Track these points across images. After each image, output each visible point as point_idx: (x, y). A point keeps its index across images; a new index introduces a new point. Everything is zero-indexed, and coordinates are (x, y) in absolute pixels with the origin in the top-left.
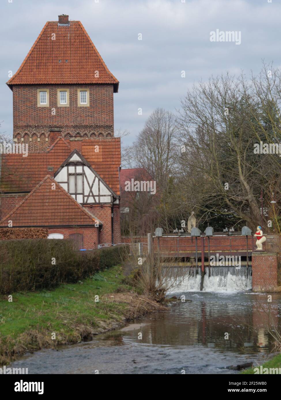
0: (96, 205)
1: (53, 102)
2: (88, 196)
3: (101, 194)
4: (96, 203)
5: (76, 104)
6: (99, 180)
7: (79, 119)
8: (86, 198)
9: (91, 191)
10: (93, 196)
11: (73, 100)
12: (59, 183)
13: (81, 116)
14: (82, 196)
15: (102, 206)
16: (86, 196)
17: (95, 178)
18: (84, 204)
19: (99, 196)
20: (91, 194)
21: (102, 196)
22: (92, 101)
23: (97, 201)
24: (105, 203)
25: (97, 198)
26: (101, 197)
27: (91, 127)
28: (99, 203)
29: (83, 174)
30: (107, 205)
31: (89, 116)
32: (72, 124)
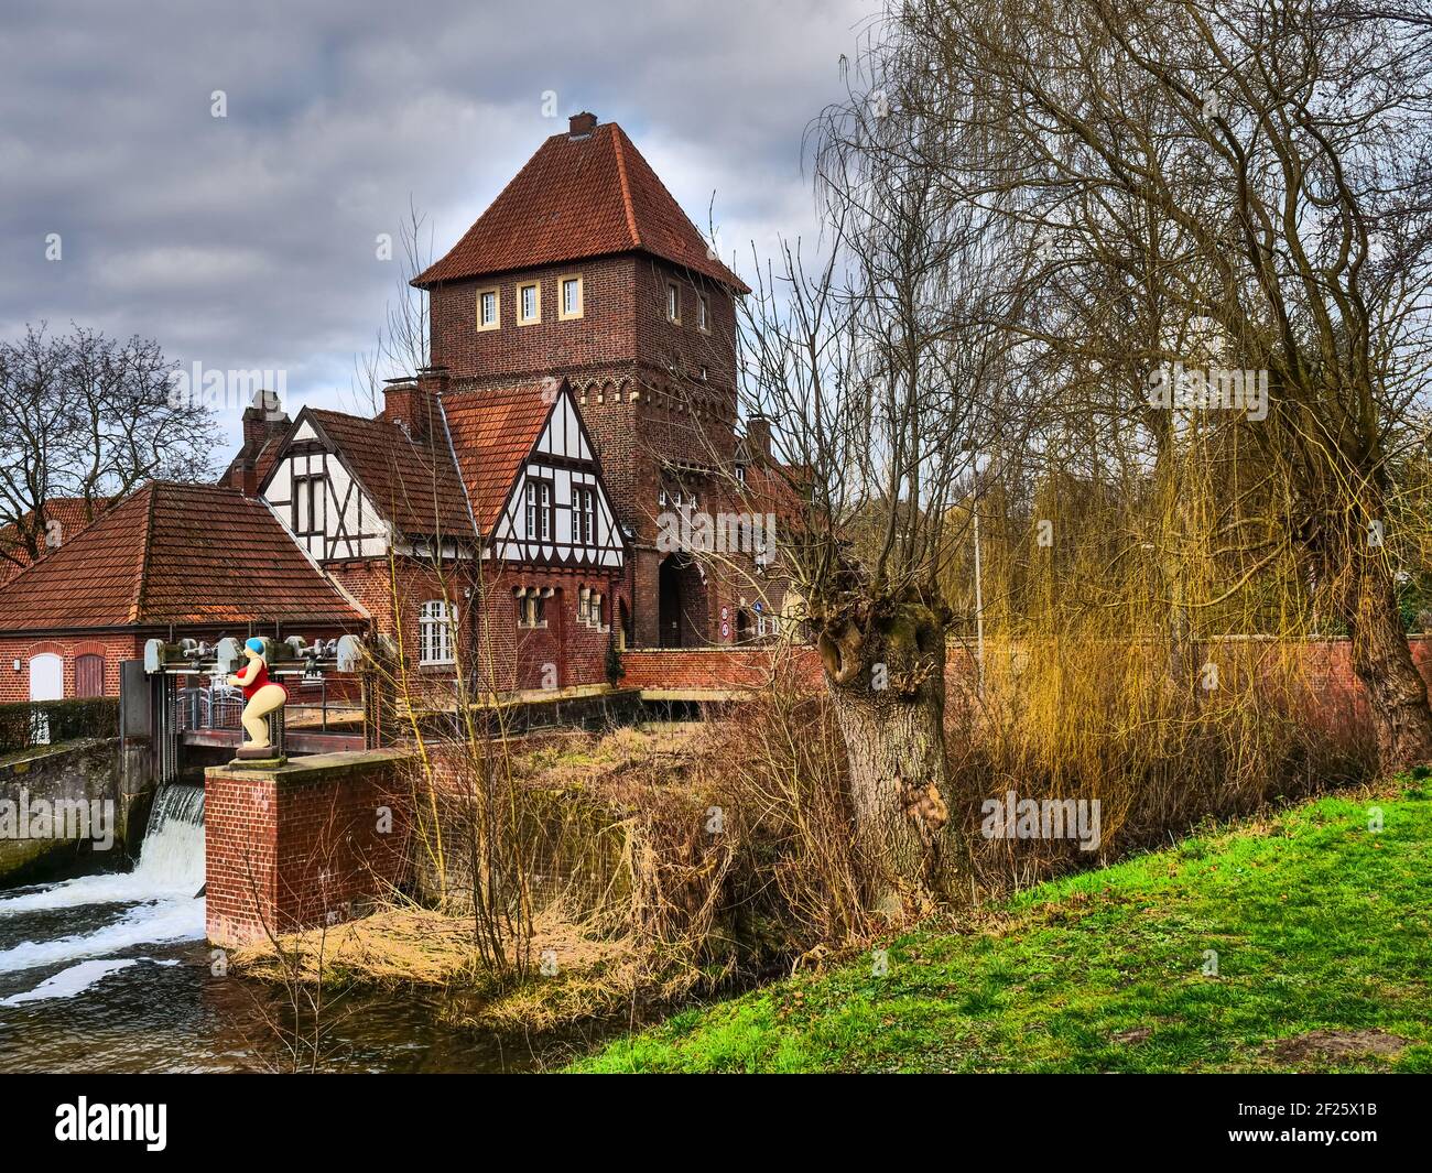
0: (355, 565)
1: (508, 316)
2: (336, 539)
3: (363, 532)
4: (352, 559)
5: (556, 315)
6: (360, 492)
7: (561, 352)
8: (330, 544)
9: (342, 525)
10: (347, 538)
11: (549, 306)
12: (273, 504)
13: (565, 345)
14: (322, 537)
15: (367, 565)
16: (331, 539)
17: (351, 485)
18: (326, 563)
19: (359, 537)
20: (342, 534)
21: (367, 537)
22: (589, 302)
23: (356, 554)
24: (374, 559)
25: (354, 543)
26: (363, 541)
27: (587, 367)
28: (361, 559)
29: (324, 477)
30: (378, 564)
31: (582, 341)
32: (548, 365)
